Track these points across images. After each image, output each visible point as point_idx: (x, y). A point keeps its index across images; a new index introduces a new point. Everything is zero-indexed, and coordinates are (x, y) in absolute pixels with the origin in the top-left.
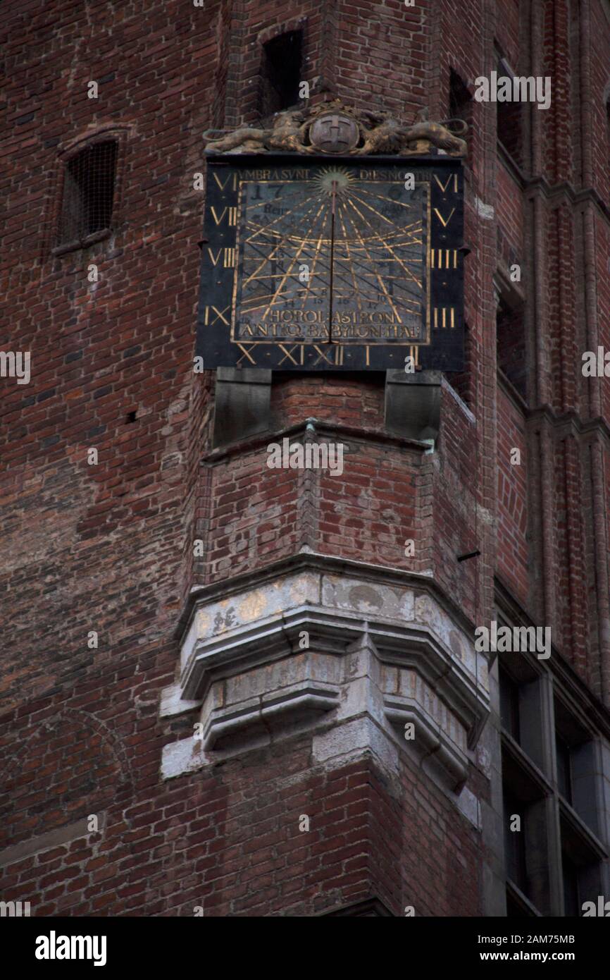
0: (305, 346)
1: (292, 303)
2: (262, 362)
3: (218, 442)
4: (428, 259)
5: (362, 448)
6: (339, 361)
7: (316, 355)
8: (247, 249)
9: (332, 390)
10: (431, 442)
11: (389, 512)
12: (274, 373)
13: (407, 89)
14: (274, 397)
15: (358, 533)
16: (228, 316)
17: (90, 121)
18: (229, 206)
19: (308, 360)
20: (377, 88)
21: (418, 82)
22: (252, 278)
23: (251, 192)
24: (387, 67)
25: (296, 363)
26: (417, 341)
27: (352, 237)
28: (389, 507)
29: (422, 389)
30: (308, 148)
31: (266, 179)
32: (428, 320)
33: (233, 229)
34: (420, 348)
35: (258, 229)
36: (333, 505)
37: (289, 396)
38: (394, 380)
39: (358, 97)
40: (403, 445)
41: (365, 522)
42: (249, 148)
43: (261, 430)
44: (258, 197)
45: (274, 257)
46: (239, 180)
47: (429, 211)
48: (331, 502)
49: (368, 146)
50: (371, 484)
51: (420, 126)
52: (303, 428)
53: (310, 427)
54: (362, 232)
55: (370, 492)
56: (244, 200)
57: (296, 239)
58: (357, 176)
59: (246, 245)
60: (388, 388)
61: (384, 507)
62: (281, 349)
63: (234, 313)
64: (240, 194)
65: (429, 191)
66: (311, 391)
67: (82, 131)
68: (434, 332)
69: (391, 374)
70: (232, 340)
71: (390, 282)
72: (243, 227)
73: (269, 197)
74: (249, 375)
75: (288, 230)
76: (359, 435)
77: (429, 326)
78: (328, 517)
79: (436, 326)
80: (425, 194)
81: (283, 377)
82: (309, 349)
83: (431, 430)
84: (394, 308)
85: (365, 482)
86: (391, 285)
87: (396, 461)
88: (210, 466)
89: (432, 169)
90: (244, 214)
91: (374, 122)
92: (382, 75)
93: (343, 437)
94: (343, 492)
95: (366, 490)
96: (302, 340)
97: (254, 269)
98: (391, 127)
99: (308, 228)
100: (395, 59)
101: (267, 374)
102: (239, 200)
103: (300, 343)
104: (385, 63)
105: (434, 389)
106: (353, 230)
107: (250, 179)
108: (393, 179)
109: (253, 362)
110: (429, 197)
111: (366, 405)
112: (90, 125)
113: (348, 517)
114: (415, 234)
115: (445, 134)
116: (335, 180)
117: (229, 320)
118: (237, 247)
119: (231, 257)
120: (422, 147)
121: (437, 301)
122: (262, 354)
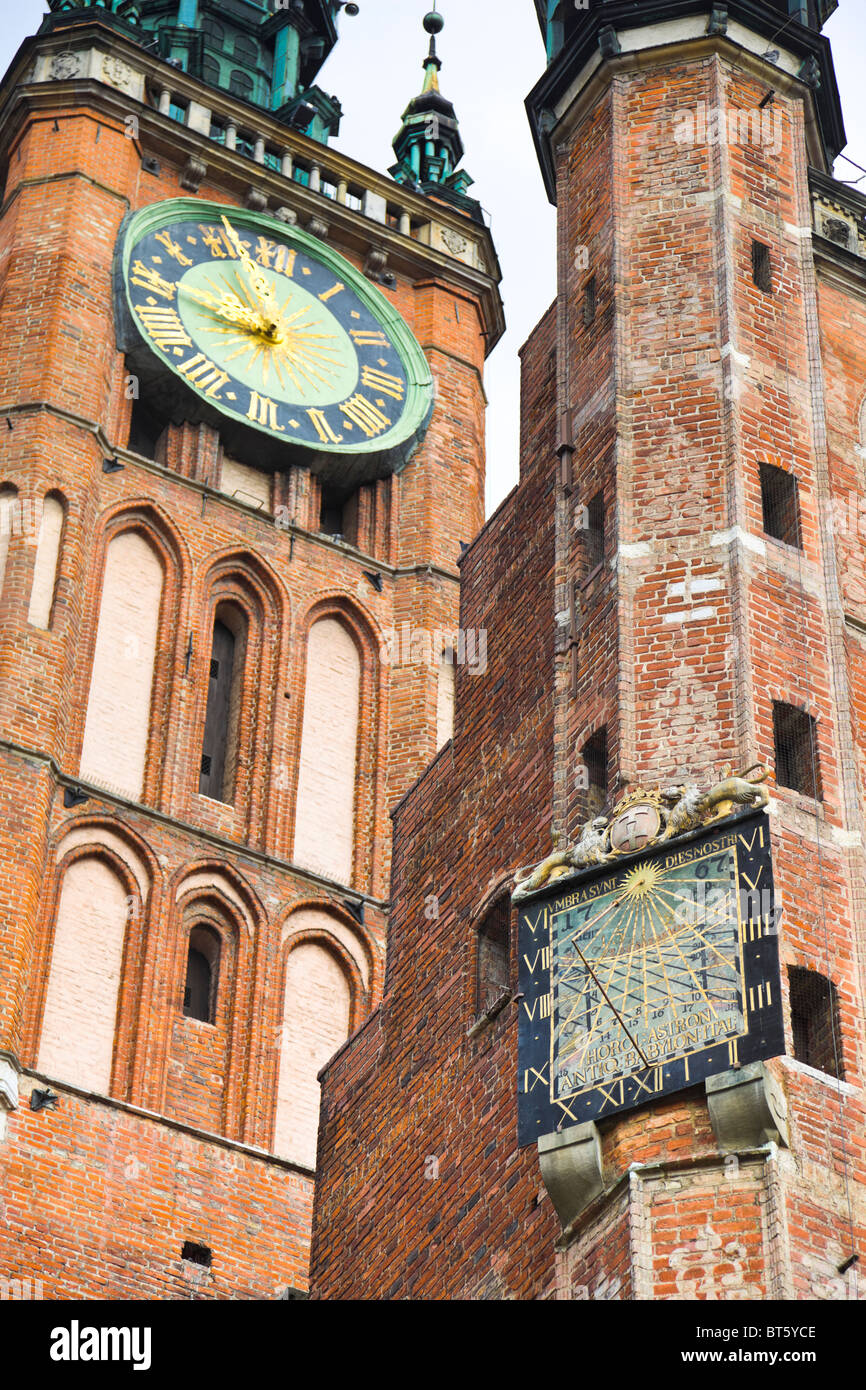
0: (625, 1080)
1: (608, 1036)
2: (584, 1115)
3: (563, 1222)
4: (740, 935)
5: (696, 1180)
6: (659, 1086)
7: (636, 1086)
8: (562, 988)
9: (659, 1121)
10: (772, 1146)
11: (732, 1246)
12: (595, 1122)
13: (715, 746)
14: (606, 1148)
15: (698, 1285)
16: (546, 1074)
17: (490, 878)
18: (540, 948)
19: (628, 1095)
20: (682, 759)
21: (727, 735)
22: (568, 1021)
23: (562, 924)
24: (691, 731)
25: (616, 1104)
26: (735, 1033)
27: (662, 937)
28: (731, 1240)
29: (745, 1089)
30: (609, 856)
31: (576, 904)
32: (745, 1006)
33: (548, 971)
34: (739, 1040)
35: (571, 963)
36: (667, 1261)
37: (617, 1144)
38: (714, 1089)
39: (662, 776)
40: (742, 1160)
41: (705, 1268)
42: (558, 875)
43: (596, 1194)
44: (569, 927)
45: (588, 988)
46: (549, 914)
47: (737, 878)
48: (665, 1256)
49: (670, 830)
50: (709, 1219)
51: (717, 788)
52: (627, 1180)
53: (633, 1176)
54: (672, 927)
55: (709, 1229)
56: (555, 934)
57: (607, 961)
58: (663, 866)
59: (560, 985)
60: (710, 1100)
61: (726, 1242)
62: (600, 1093)
63: (551, 1068)
64: (551, 931)
65: (735, 857)
66: (638, 1130)
67: (485, 891)
68: (751, 1016)
69: (711, 1083)
70: (552, 1101)
71: (703, 974)
72: (556, 967)
73: (579, 923)
74: (571, 1134)
75: (599, 953)
76: (687, 1165)
77: (745, 1012)
78: (663, 1277)
79: (753, 1009)
80: (731, 860)
81: (609, 1123)
82: (629, 1082)
83: (769, 1132)
84: (709, 1002)
85: (702, 1219)
86: (704, 978)
88: (564, 1250)
89: (737, 829)
90: (556, 952)
91: (671, 801)
92: (687, 742)
93: (673, 1174)
94: (678, 1240)
95: (705, 1228)
96: (620, 1074)
97: (568, 1010)
98: (691, 796)
99: (618, 943)
100: (699, 718)
101: (591, 1127)
102: (551, 937)
103: (617, 1079)
104: (689, 727)
105: (756, 1085)
106: (662, 929)
107: (560, 909)
108: (699, 856)
109: (575, 1119)
110: (736, 862)
111: (697, 1125)
112: (490, 883)
113: (686, 1269)
115: (742, 785)
116: (645, 877)
117: (548, 1079)
118: (552, 991)
119: (547, 1005)
120: (726, 809)
121: (751, 982)
122: (583, 1105)
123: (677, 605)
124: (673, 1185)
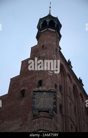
0: (42, 108)
1: (41, 104)
2: (38, 110)
3: (33, 118)
4: (53, 101)
6: (45, 110)
9: (44, 113)
13: (51, 85)
14: (39, 113)
15: (46, 127)
17: (23, 88)
18: (35, 95)
19: (42, 110)
20: (49, 85)
22: (37, 102)
26: (52, 108)
27: (46, 98)
30: (42, 90)
31: (38, 93)
33: (35, 97)
35: (38, 97)
39: (47, 86)
40: (51, 118)
42: (37, 90)
43: (37, 117)
45: (39, 100)
46: (36, 93)
47: (53, 96)
49: (48, 90)
51: (52, 89)
52: (41, 116)
58: (47, 93)
60: (49, 113)
61: (49, 124)
63: (35, 105)
65: (53, 94)
66: (42, 113)
68: (54, 107)
69: (50, 111)
70: (35, 108)
71: (50, 103)
73: (39, 95)
74: (36, 111)
75: (40, 98)
76: (46, 117)
78: (43, 125)
81: (39, 111)
83: (53, 117)
87: (50, 120)
89: (53, 92)
91: (48, 88)
94: (45, 123)
95: (47, 123)
98: (50, 89)
99: (42, 97)
100: (50, 82)
101: (38, 111)
105: (54, 113)
108: (50, 93)
111: (47, 114)
113: (45, 125)
114: (52, 98)
115: (55, 89)
116: (45, 93)
119: (35, 100)
120: (53, 90)
121: (54, 105)
122: (38, 109)
123: (49, 73)
124: (45, 118)
